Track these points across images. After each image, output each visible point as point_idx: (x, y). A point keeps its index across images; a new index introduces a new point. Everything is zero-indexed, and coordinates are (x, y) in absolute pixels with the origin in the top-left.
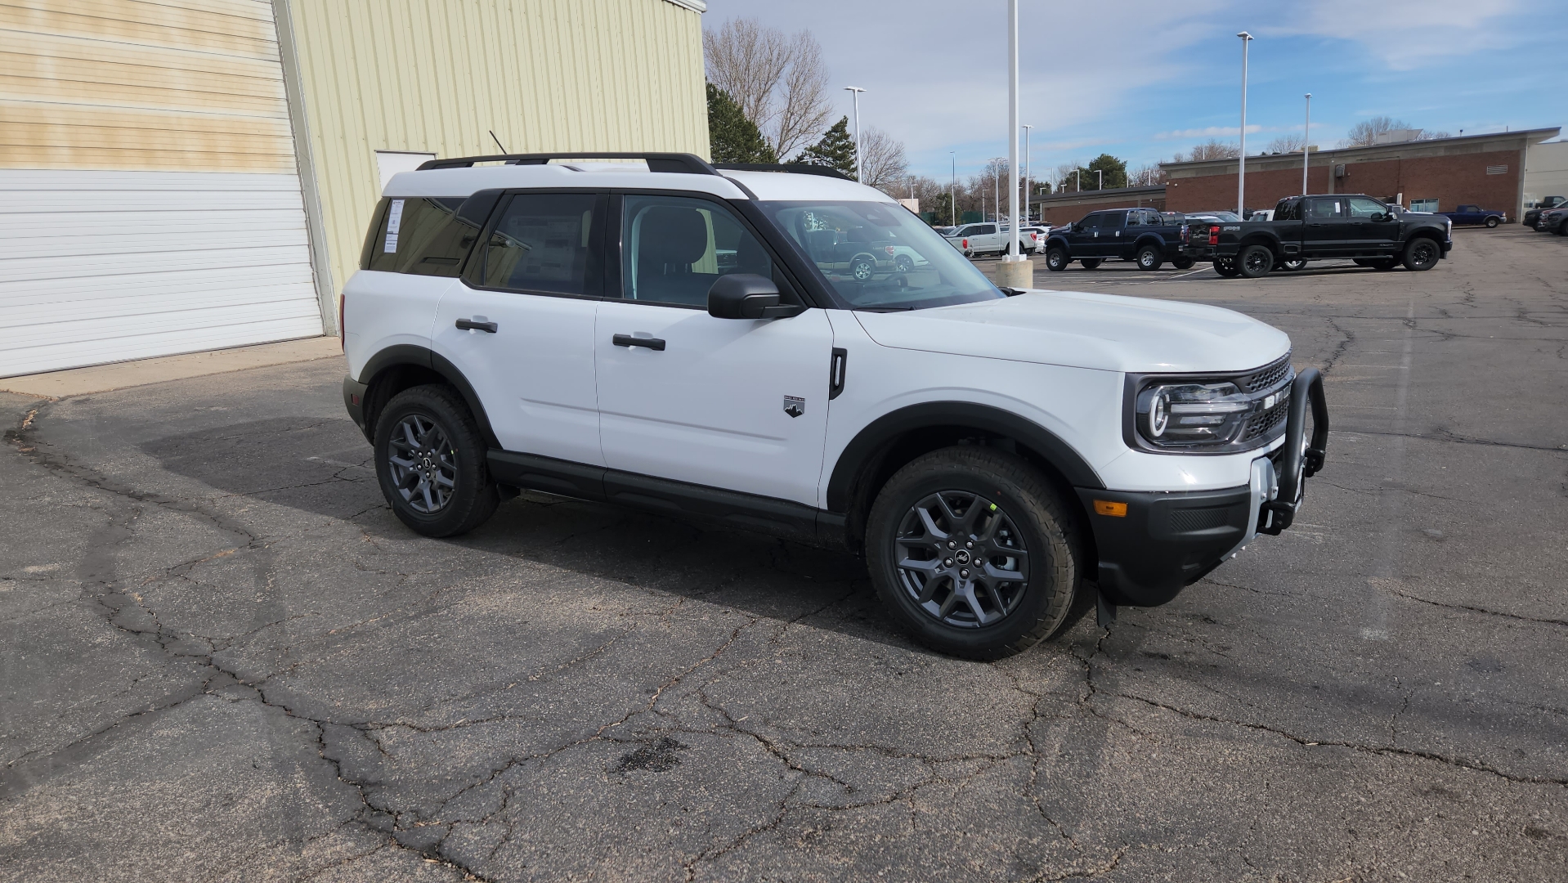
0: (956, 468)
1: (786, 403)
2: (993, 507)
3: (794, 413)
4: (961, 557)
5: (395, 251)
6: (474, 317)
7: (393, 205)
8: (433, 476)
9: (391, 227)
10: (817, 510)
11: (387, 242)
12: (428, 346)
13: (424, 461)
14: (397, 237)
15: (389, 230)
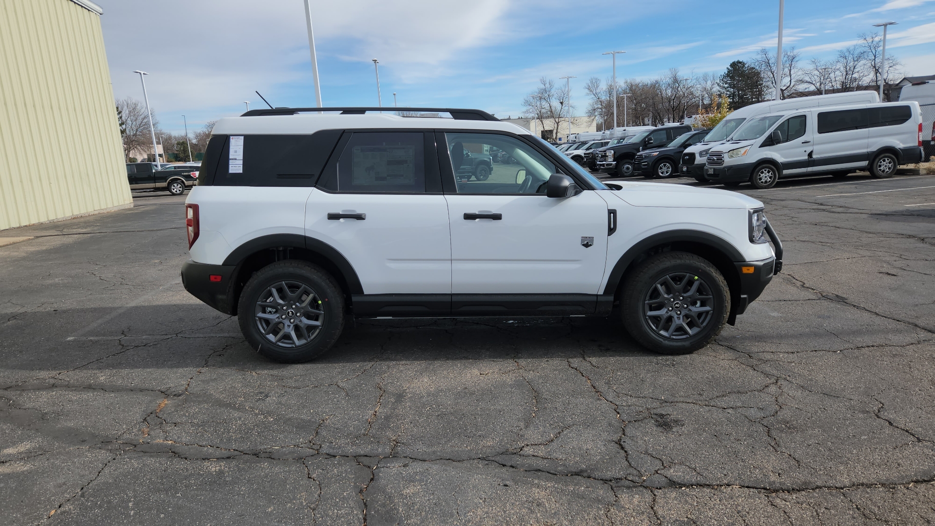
0: (679, 262)
1: (582, 241)
2: (696, 278)
3: (587, 245)
4: (676, 305)
5: (241, 172)
6: (343, 211)
7: (231, 140)
8: (297, 322)
9: (233, 155)
10: (597, 295)
11: (230, 166)
12: (302, 233)
13: (289, 312)
14: (241, 162)
15: (231, 157)
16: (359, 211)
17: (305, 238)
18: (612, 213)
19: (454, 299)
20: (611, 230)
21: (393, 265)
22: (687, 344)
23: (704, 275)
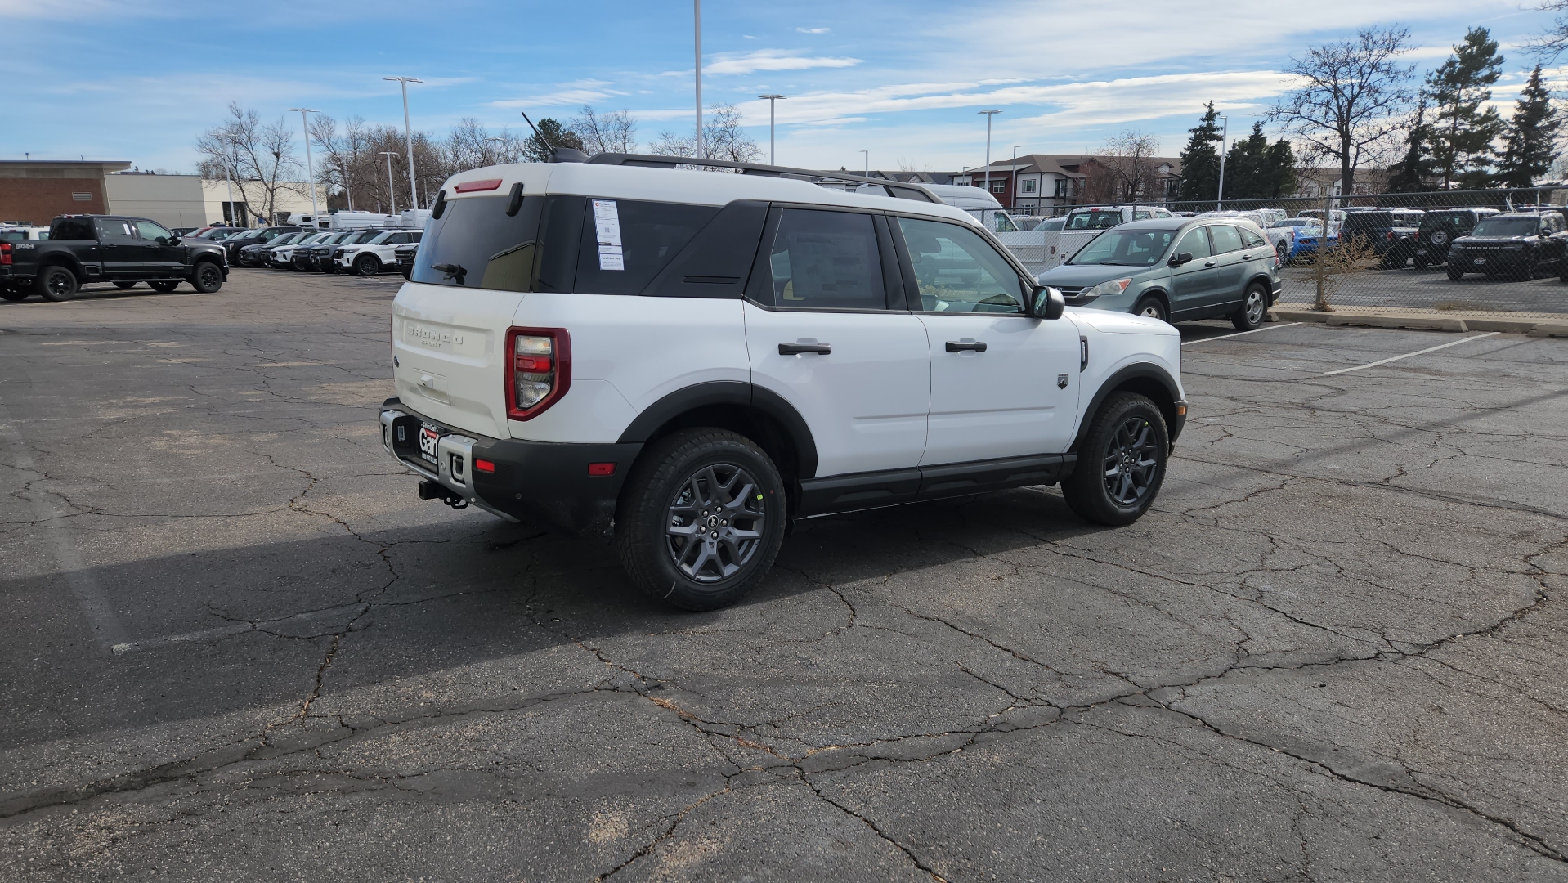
0: (1134, 404)
1: (1059, 379)
2: (1146, 423)
3: (1062, 386)
4: (1126, 461)
5: (622, 268)
6: (800, 340)
7: (595, 207)
8: (723, 535)
9: (604, 237)
10: (1062, 455)
11: (601, 257)
12: (745, 378)
13: (711, 520)
14: (620, 250)
15: (600, 239)
16: (821, 341)
17: (752, 386)
18: (1084, 340)
19: (926, 473)
20: (1084, 364)
21: (859, 426)
22: (1136, 508)
23: (1154, 421)
